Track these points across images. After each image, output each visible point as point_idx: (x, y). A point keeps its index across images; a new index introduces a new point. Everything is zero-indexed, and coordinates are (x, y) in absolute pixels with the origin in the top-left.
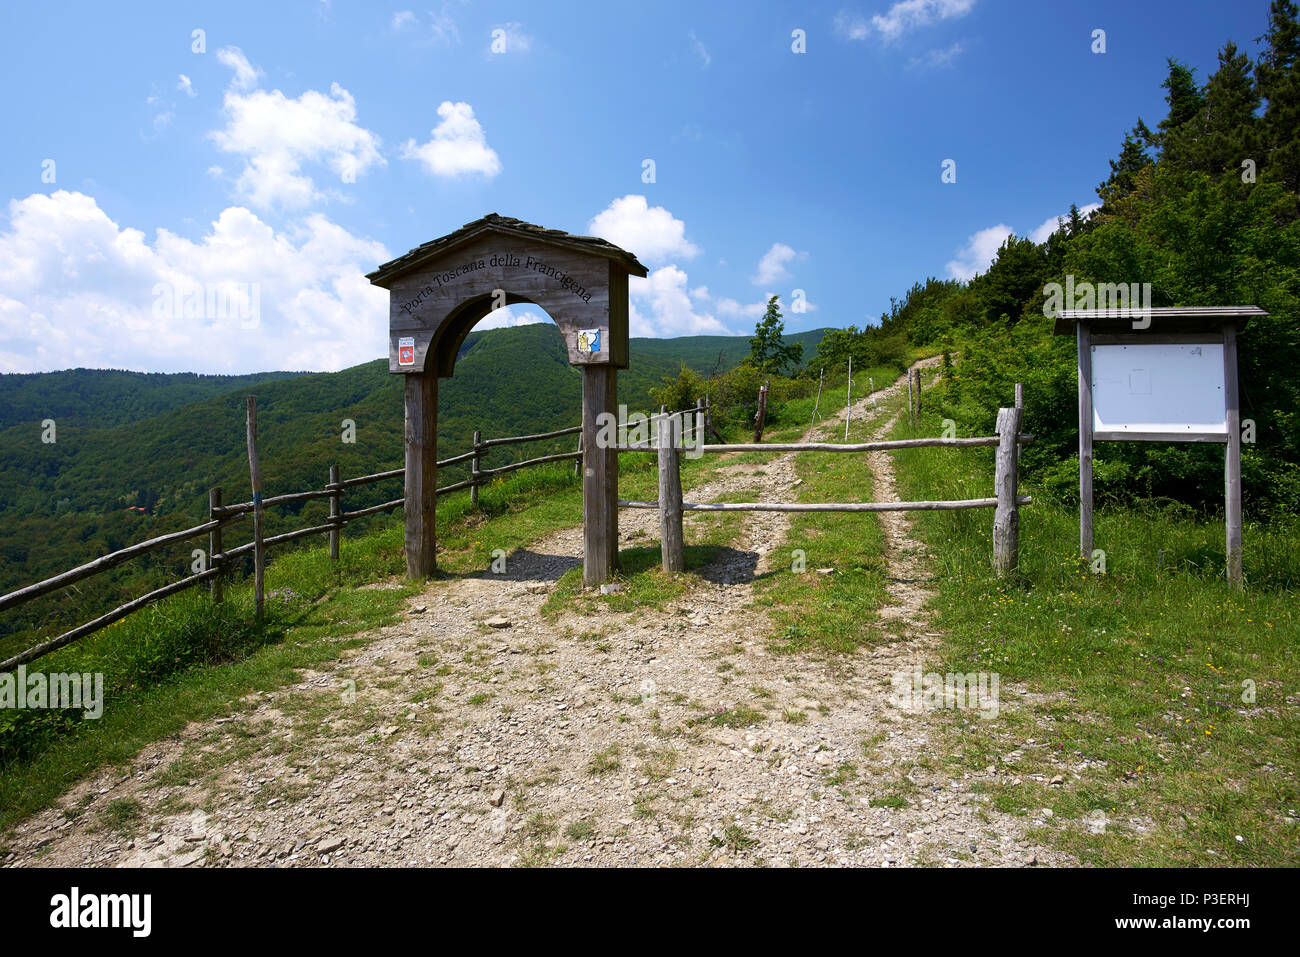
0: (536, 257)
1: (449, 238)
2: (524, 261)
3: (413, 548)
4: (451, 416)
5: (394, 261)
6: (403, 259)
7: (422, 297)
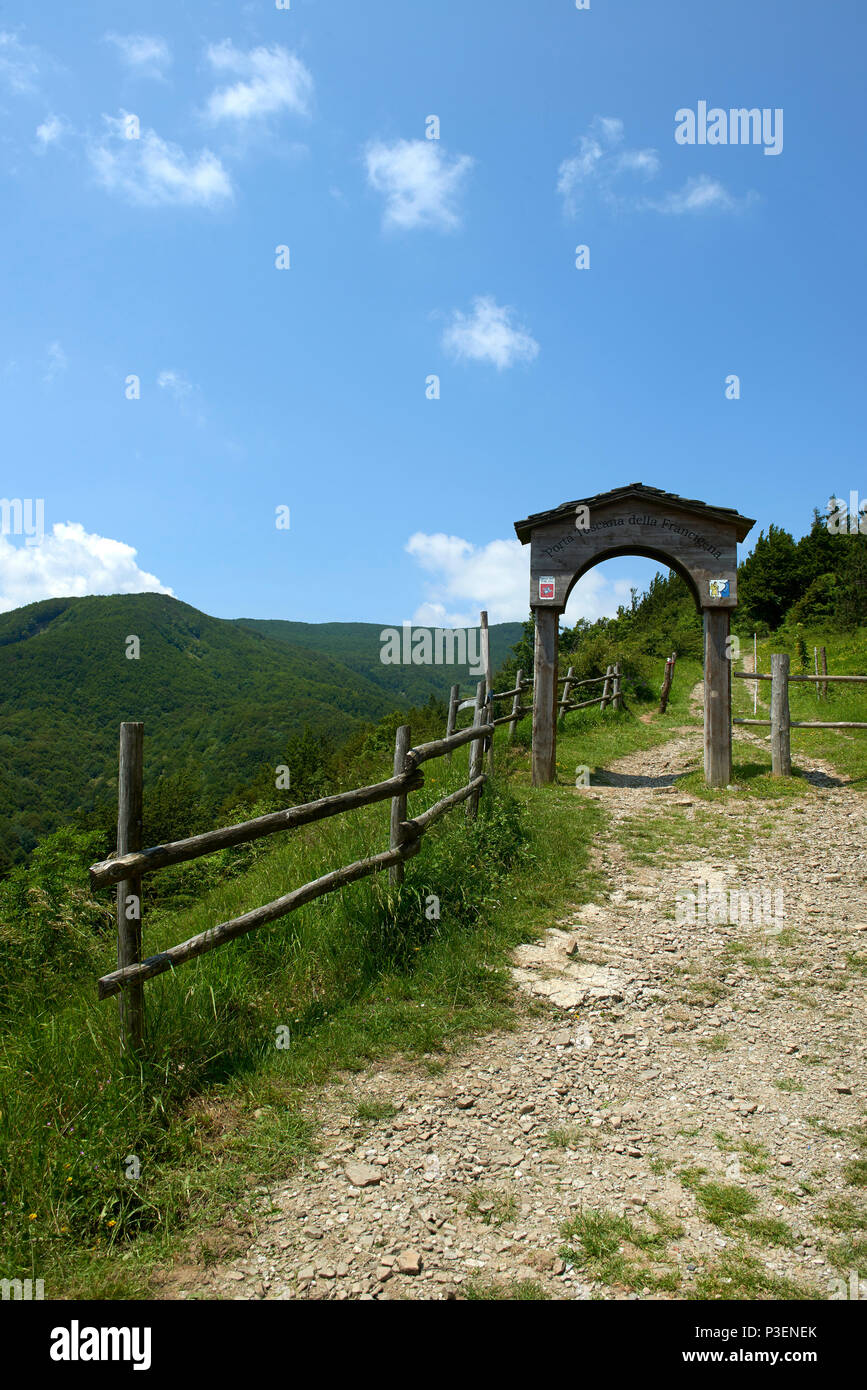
0: (672, 519)
2: (660, 522)
7: (563, 544)
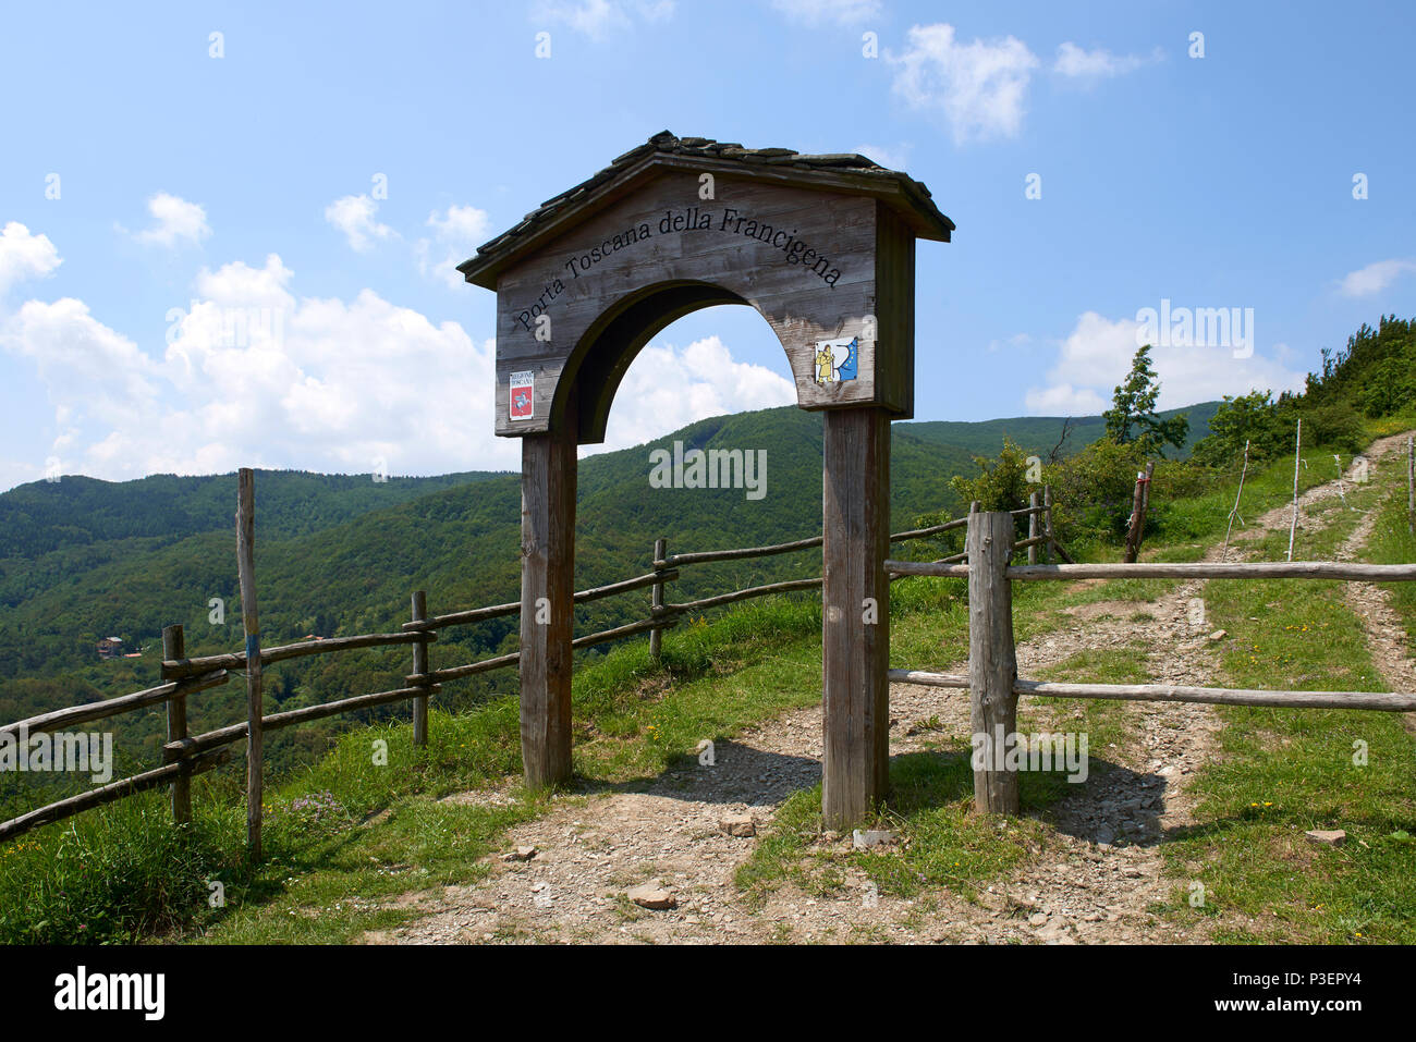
1: (590, 186)
2: (717, 218)
3: (532, 738)
4: (683, 528)
5: (501, 238)
6: (515, 233)
7: (547, 299)
